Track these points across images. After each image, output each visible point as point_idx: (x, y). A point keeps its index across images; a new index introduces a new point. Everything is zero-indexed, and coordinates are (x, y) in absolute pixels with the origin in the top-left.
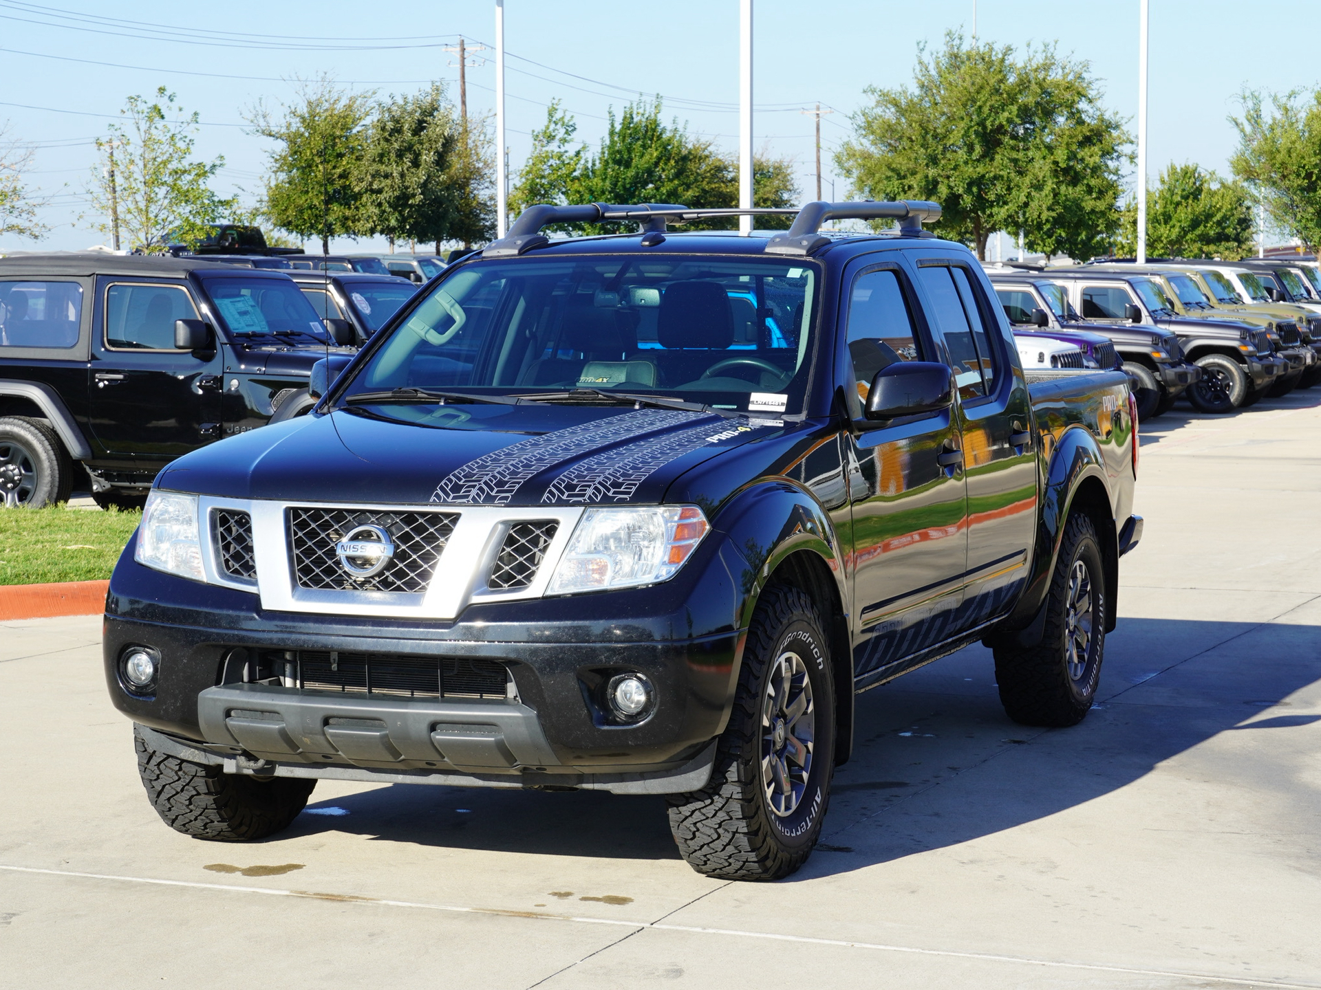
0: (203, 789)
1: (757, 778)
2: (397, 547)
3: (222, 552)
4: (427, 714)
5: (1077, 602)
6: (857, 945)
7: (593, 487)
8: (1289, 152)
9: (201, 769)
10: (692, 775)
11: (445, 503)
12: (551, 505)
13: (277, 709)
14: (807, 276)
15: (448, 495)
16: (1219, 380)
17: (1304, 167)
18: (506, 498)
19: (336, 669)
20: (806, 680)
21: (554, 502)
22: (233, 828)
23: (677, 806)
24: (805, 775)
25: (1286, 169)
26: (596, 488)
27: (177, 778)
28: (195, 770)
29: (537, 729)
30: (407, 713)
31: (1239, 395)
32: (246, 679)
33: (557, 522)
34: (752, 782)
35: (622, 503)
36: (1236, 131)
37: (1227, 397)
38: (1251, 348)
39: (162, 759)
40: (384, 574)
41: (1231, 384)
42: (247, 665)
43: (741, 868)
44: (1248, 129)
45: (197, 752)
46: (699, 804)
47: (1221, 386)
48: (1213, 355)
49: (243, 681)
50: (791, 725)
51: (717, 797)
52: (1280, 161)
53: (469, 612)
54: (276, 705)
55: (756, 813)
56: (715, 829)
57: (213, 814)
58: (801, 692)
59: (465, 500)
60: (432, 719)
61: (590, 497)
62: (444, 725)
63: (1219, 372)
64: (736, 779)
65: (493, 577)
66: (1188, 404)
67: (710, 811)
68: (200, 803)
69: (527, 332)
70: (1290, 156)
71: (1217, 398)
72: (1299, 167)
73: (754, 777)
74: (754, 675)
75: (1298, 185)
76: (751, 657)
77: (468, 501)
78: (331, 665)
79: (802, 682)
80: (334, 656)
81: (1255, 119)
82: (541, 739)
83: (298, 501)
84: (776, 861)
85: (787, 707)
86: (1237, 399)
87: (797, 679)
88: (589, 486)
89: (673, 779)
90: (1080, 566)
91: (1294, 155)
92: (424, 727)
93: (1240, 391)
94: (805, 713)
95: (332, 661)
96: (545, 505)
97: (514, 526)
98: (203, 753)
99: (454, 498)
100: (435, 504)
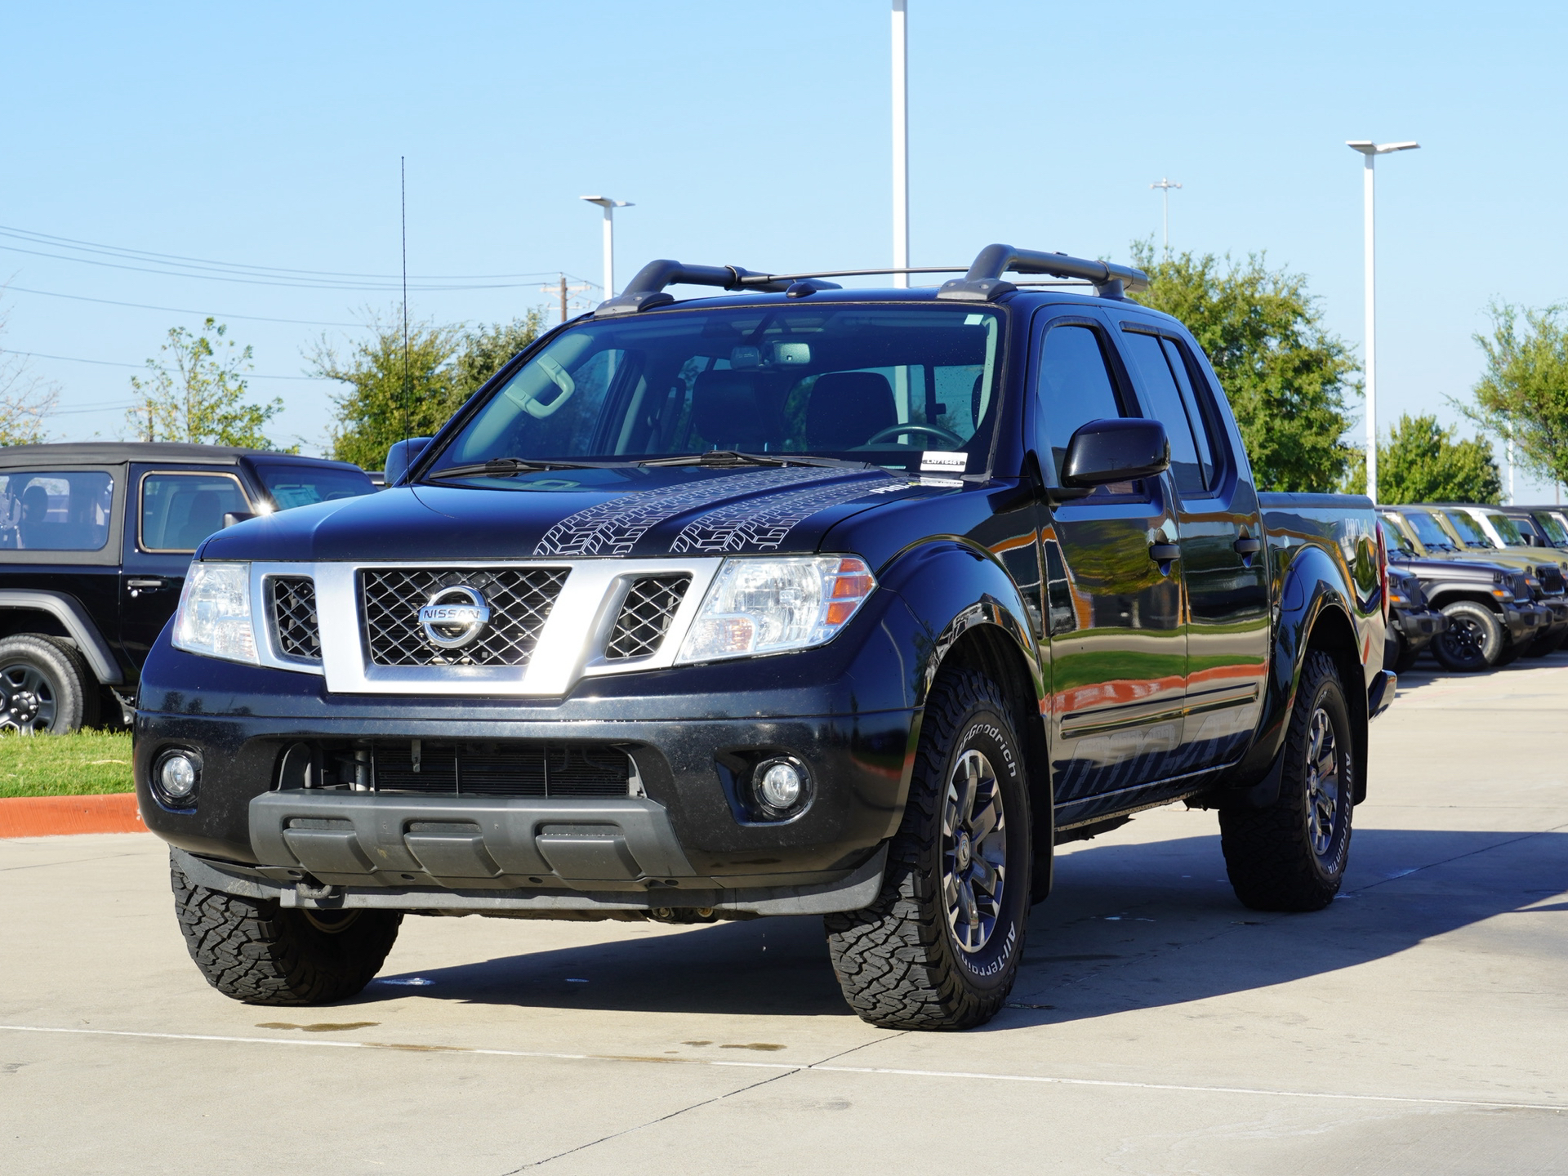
0: (255, 934)
1: (938, 893)
2: (493, 611)
3: (279, 629)
4: (531, 813)
5: (1320, 760)
7: (732, 534)
8: (1545, 378)
9: (253, 908)
10: (857, 888)
11: (552, 556)
12: (681, 555)
13: (346, 814)
14: (989, 325)
15: (555, 547)
16: (1470, 631)
17: (1563, 395)
18: (627, 547)
19: (418, 770)
20: (995, 789)
21: (685, 551)
22: (293, 986)
23: (840, 932)
24: (996, 907)
25: (1543, 396)
26: (737, 535)
27: (223, 920)
28: (245, 910)
29: (667, 828)
30: (506, 812)
31: (1494, 650)
32: (308, 783)
33: (688, 576)
34: (931, 899)
35: (768, 553)
36: (1482, 352)
37: (1480, 652)
38: (1507, 594)
39: (204, 896)
40: (478, 644)
41: (1484, 636)
42: (309, 766)
43: (918, 1012)
44: (1497, 349)
45: (247, 883)
46: (866, 928)
47: (1472, 639)
48: (1462, 603)
49: (304, 787)
50: (978, 842)
51: (888, 917)
52: (1535, 387)
53: (582, 687)
54: (345, 809)
55: (937, 939)
56: (887, 959)
57: (266, 966)
58: (989, 803)
59: (576, 552)
60: (537, 818)
61: (729, 545)
62: (551, 826)
63: (1469, 622)
64: (912, 895)
65: (611, 644)
66: (1436, 664)
67: (879, 936)
68: (251, 953)
69: (649, 419)
70: (1546, 381)
71: (1468, 653)
72: (1558, 394)
73: (934, 893)
74: (932, 768)
75: (1560, 414)
76: (929, 746)
77: (580, 552)
78: (412, 765)
79: (990, 791)
80: (416, 751)
81: (1506, 339)
82: (672, 842)
83: (372, 561)
84: (962, 1004)
85: (972, 819)
86: (1491, 655)
87: (984, 785)
88: (728, 533)
89: (833, 894)
90: (1323, 716)
91: (1551, 381)
92: (527, 829)
93: (1495, 644)
94: (994, 830)
95: (413, 760)
96: (674, 555)
97: (637, 583)
98: (255, 884)
99: (563, 549)
100: (539, 558)
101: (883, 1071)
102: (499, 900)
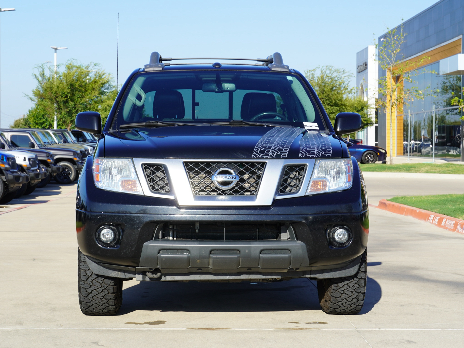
0: (111, 290)
2: (239, 177)
3: (149, 183)
4: (260, 246)
6: (445, 330)
7: (316, 151)
8: (58, 87)
9: (113, 282)
10: (351, 269)
11: (259, 158)
12: (303, 158)
15: (260, 155)
16: (66, 171)
17: (64, 93)
18: (285, 155)
19: (198, 232)
21: (304, 157)
25: (57, 94)
26: (318, 152)
27: (101, 286)
28: (110, 282)
29: (306, 251)
30: (251, 246)
31: (74, 177)
32: (160, 237)
33: (304, 165)
35: (328, 158)
36: (35, 80)
37: (69, 178)
38: (78, 159)
39: (95, 278)
40: (235, 188)
41: (71, 173)
42: (161, 231)
44: (40, 79)
45: (120, 273)
46: (348, 282)
47: (67, 174)
48: (63, 162)
49: (159, 238)
51: (356, 278)
52: (55, 91)
53: (276, 202)
54: (187, 246)
56: (352, 292)
57: (112, 303)
59: (267, 157)
60: (262, 248)
61: (317, 155)
62: (265, 251)
63: (66, 168)
64: (364, 271)
65: (281, 188)
66: (55, 182)
67: (351, 285)
68: (108, 298)
70: (58, 89)
71: (65, 178)
72: (62, 93)
75: (63, 100)
77: (269, 157)
78: (195, 230)
80: (197, 225)
81: (43, 75)
82: (306, 256)
83: (189, 159)
86: (73, 179)
89: (344, 271)
91: (60, 89)
92: (258, 252)
93: (74, 175)
95: (196, 228)
96: (301, 158)
97: (287, 167)
98: (123, 273)
99: (262, 156)
100: (254, 158)
101: (382, 329)
102: (228, 276)
